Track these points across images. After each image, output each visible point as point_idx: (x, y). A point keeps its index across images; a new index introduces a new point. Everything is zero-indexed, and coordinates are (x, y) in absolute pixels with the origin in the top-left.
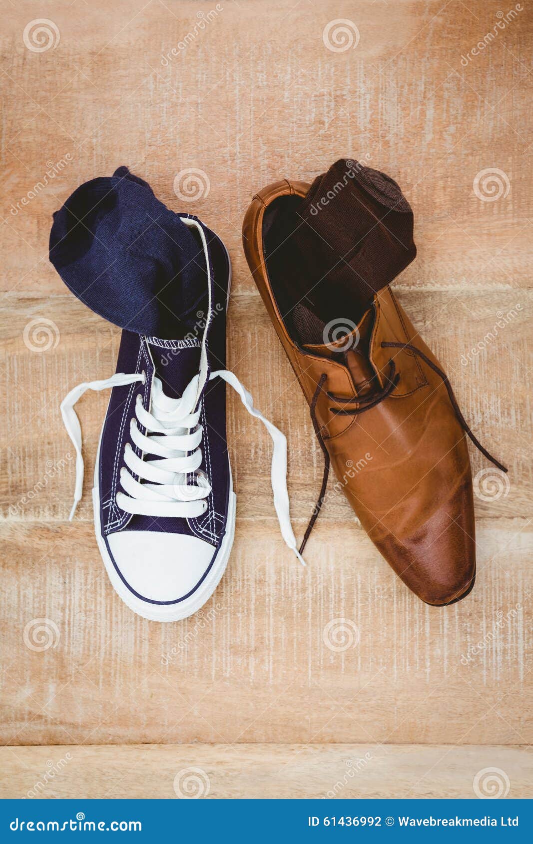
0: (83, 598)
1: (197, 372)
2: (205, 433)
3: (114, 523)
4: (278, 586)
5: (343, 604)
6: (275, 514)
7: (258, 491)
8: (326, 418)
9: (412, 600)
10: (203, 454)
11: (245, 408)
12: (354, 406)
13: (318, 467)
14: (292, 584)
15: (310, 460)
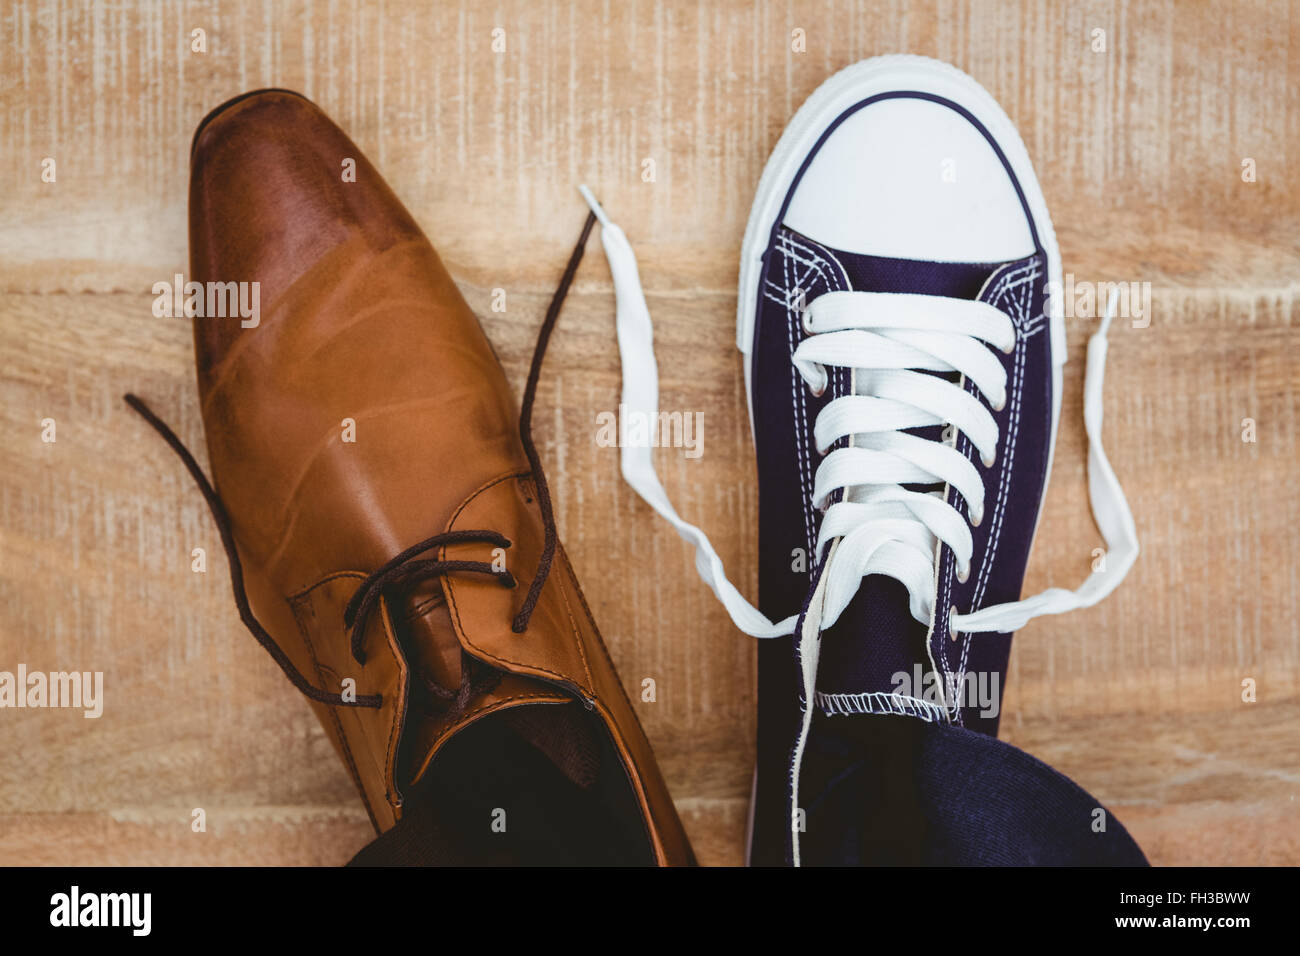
0: (1085, 116)
1: (825, 636)
2: (806, 488)
3: (1018, 282)
4: (644, 139)
5: (499, 99)
6: (651, 302)
7: (688, 353)
8: (522, 523)
9: (342, 107)
10: (812, 439)
11: (715, 543)
12: (452, 554)
13: (552, 408)
14: (612, 144)
15: (570, 423)
